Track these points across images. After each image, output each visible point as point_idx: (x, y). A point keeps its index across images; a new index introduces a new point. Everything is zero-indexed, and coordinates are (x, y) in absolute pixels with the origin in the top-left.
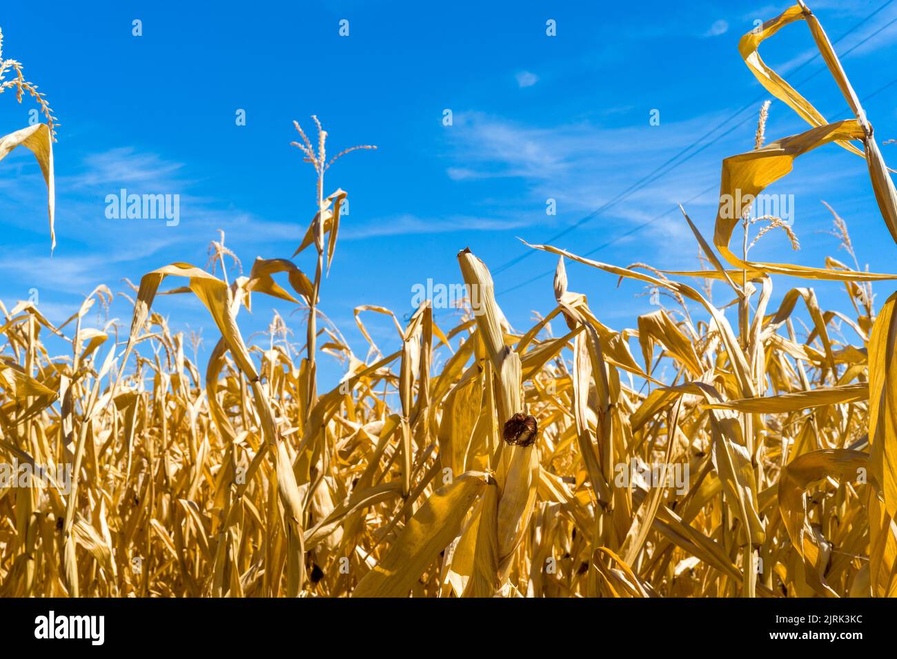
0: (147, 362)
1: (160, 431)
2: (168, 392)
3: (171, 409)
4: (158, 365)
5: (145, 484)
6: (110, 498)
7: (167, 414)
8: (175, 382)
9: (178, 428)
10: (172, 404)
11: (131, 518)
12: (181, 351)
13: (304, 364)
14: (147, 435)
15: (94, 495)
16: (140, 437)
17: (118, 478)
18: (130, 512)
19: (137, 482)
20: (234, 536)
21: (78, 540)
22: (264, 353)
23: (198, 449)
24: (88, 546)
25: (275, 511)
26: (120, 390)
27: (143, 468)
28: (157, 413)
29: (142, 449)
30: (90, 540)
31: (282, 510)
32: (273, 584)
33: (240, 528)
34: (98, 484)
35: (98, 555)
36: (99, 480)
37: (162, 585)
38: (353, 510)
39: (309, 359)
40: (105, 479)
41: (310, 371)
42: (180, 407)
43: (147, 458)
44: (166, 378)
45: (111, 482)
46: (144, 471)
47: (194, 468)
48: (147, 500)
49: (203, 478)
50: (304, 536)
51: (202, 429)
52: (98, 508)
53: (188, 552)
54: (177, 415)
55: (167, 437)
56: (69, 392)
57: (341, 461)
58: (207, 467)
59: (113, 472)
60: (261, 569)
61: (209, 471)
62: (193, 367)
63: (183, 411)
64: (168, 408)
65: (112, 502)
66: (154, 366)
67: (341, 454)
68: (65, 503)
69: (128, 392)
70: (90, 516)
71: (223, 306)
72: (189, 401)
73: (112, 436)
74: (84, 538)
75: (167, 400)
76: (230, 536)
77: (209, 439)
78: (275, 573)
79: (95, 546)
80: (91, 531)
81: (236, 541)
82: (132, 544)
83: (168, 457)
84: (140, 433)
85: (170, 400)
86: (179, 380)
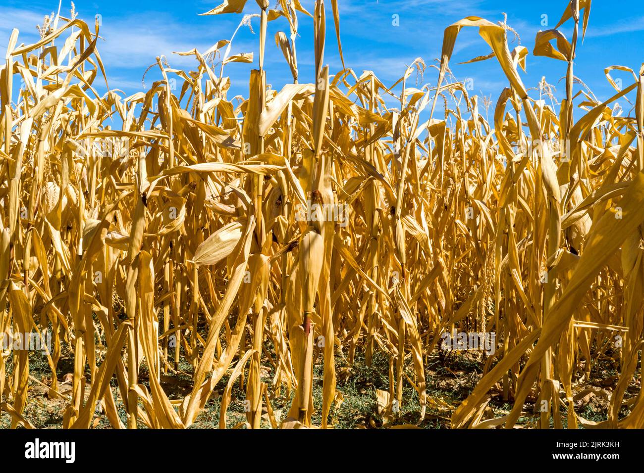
0: (452, 112)
1: (461, 160)
2: (466, 133)
3: (469, 146)
4: (459, 114)
5: (452, 195)
6: (428, 203)
7: (466, 148)
8: (471, 126)
9: (474, 158)
10: (470, 141)
11: (442, 218)
12: (476, 108)
13: (564, 104)
14: (452, 162)
15: (417, 201)
16: (447, 163)
17: (432, 190)
18: (442, 215)
19: (446, 194)
20: (511, 211)
21: (406, 228)
22: (535, 102)
23: (488, 172)
24: (413, 233)
25: (541, 194)
26: (433, 122)
27: (450, 184)
28: (459, 148)
29: (449, 172)
30: (414, 228)
31: (546, 192)
32: (540, 245)
33: (515, 206)
34: (419, 193)
35: (419, 239)
36: (420, 190)
37: (464, 265)
38: (599, 201)
39: (567, 100)
40: (424, 190)
41: (568, 108)
42: (474, 143)
43: (452, 178)
44: (465, 123)
45: (428, 192)
46: (451, 186)
47: (485, 185)
48: (453, 208)
49: (492, 193)
50: (562, 217)
51: (490, 158)
52: (419, 209)
53: (482, 243)
54: (473, 149)
55: (466, 163)
56: (398, 124)
57: (592, 172)
58: (494, 185)
59: (429, 187)
60: (530, 240)
61: (496, 189)
62: (485, 121)
63: (477, 147)
64: (466, 143)
65: (429, 206)
66: (456, 114)
67: (592, 167)
68: (396, 197)
69: (438, 123)
70: (414, 214)
71: (502, 45)
72: (481, 139)
73: (428, 164)
74: (409, 227)
75: (466, 138)
76: (508, 211)
77: (496, 167)
78: (541, 238)
79: (418, 233)
80: (415, 223)
81: (512, 215)
82: (443, 237)
83: (467, 179)
84: (448, 161)
85: (467, 139)
86: (474, 125)
